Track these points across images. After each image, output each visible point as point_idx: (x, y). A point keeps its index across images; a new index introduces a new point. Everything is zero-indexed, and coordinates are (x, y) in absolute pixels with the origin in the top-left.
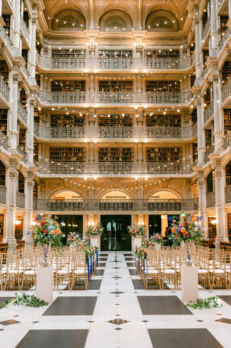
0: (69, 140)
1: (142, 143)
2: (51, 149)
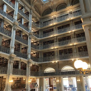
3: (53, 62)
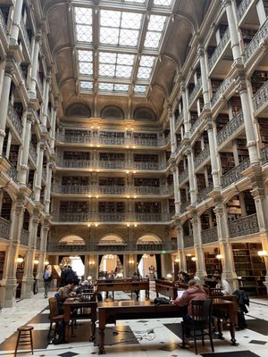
0: (76, 195)
1: (133, 199)
2: (61, 202)
3: (89, 225)
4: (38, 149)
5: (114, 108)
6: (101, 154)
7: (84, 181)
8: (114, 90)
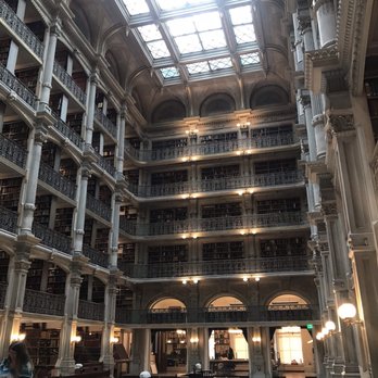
4: (79, 177)
5: (219, 97)
6: (203, 169)
7: (180, 213)
8: (211, 71)
